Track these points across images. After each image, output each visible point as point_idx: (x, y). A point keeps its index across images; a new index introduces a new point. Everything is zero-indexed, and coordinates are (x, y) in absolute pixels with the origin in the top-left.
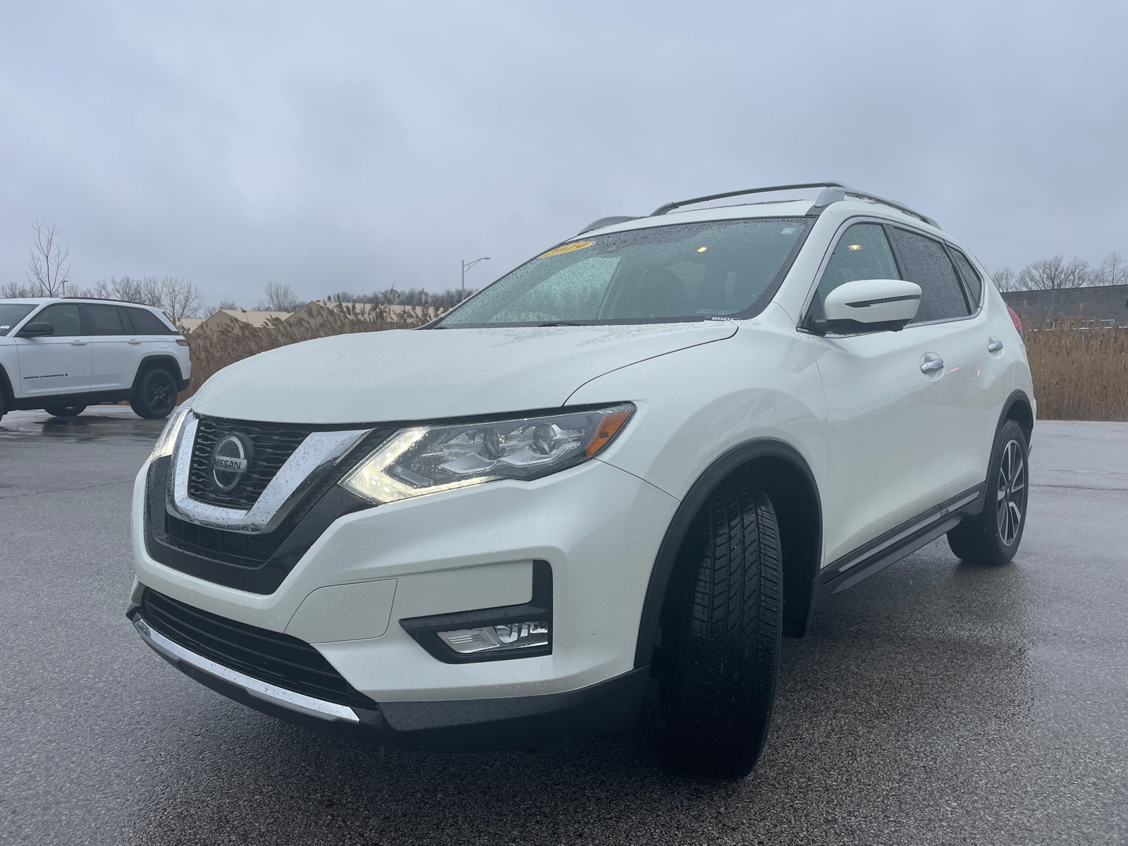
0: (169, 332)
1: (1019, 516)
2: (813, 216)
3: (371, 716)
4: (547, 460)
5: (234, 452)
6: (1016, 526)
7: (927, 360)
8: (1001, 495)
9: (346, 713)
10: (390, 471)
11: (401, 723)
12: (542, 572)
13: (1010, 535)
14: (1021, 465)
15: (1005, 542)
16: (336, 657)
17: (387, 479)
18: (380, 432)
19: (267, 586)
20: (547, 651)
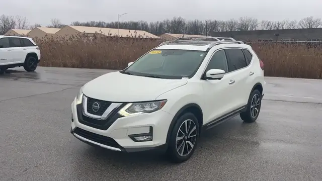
0: (34, 46)
1: (258, 111)
2: (207, 51)
3: (123, 150)
4: (152, 110)
5: (96, 105)
6: (256, 113)
7: (231, 81)
8: (252, 107)
9: (119, 150)
10: (126, 111)
11: (128, 151)
12: (151, 128)
13: (255, 115)
14: (259, 99)
15: (253, 117)
16: (117, 140)
17: (125, 112)
18: (124, 104)
19: (106, 129)
20: (152, 140)
